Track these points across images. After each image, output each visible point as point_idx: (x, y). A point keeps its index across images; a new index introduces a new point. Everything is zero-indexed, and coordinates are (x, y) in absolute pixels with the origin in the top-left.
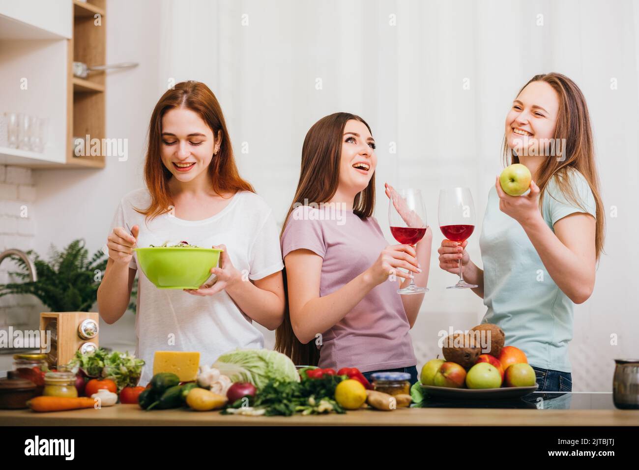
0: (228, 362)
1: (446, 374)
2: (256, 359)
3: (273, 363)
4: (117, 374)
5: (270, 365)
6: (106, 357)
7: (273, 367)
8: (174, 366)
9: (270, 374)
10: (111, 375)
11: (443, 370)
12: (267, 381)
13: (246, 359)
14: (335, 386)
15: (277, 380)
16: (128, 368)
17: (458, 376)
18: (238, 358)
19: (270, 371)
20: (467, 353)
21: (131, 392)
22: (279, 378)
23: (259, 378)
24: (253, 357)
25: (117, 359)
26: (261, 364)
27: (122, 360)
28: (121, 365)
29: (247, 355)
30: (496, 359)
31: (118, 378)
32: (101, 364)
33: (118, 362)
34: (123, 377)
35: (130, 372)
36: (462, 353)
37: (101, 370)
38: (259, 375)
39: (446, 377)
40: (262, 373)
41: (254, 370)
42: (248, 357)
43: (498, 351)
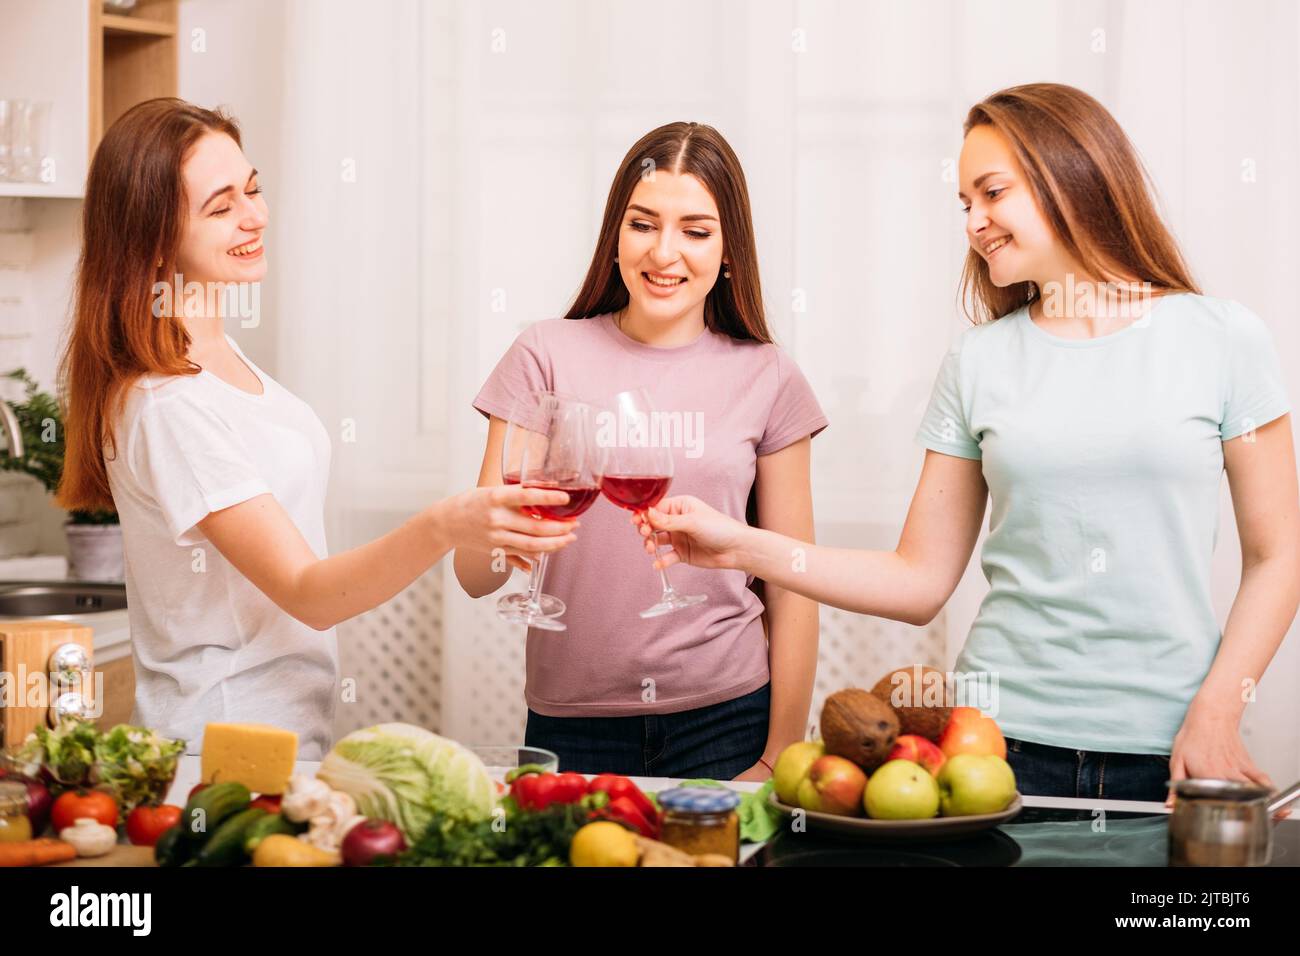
0: (353, 760)
1: (821, 785)
2: (408, 764)
3: (442, 778)
4: (122, 776)
5: (437, 782)
6: (98, 740)
7: (441, 788)
8: (243, 758)
9: (435, 803)
10: (107, 781)
11: (815, 774)
12: (427, 817)
13: (389, 761)
14: (573, 832)
15: (450, 817)
16: (144, 765)
17: (846, 787)
18: (374, 755)
19: (435, 797)
20: (868, 739)
21: (149, 817)
22: (454, 811)
23: (413, 811)
24: (403, 759)
25: (122, 742)
26: (417, 777)
27: (131, 745)
28: (130, 759)
29: (391, 752)
30: (933, 746)
31: (122, 785)
32: (86, 755)
33: (124, 749)
34: (133, 783)
35: (151, 771)
36: (858, 738)
37: (87, 769)
38: (413, 803)
39: (820, 792)
40: (418, 798)
41: (403, 791)
42: (392, 757)
43: (938, 727)
